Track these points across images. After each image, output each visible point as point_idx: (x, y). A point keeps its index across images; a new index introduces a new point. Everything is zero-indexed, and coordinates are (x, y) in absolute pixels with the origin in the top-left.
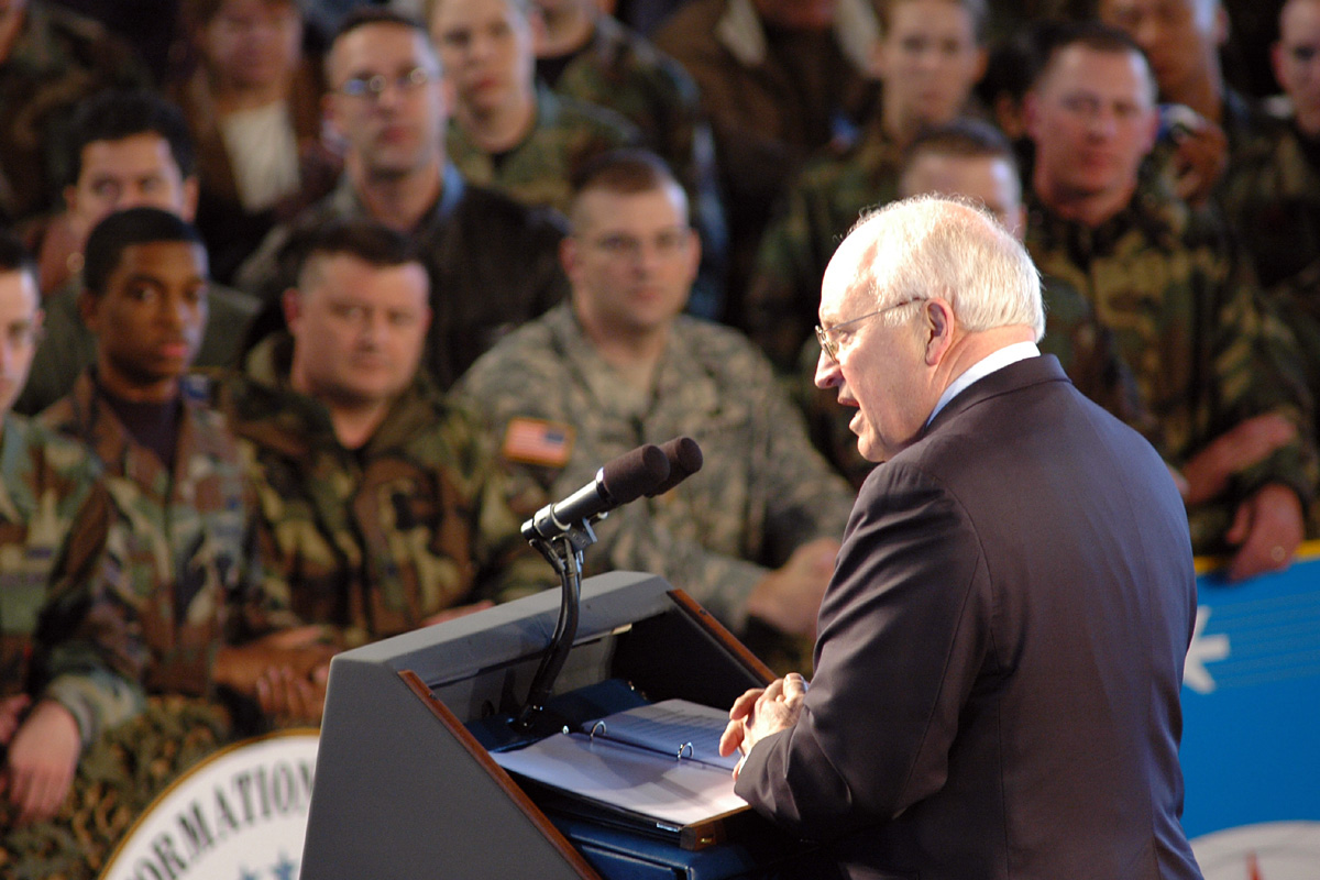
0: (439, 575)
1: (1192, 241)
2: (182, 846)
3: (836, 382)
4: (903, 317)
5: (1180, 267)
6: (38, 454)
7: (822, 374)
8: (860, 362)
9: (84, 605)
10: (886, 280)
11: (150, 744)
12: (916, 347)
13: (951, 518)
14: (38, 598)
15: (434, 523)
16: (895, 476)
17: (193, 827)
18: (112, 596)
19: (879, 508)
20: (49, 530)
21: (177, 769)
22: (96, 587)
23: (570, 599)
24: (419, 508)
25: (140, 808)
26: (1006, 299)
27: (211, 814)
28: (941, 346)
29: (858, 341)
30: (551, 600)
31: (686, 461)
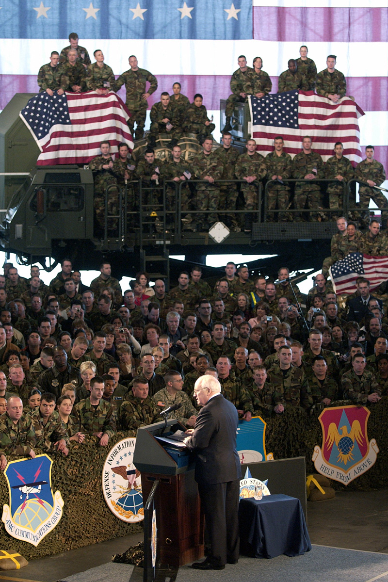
0: (151, 419)
1: (236, 381)
2: (118, 450)
3: (196, 396)
4: (205, 390)
5: (235, 384)
6: (104, 403)
7: (194, 395)
8: (199, 395)
9: (109, 421)
10: (203, 385)
11: (114, 438)
12: (206, 393)
13: (211, 414)
14: (104, 420)
15: (150, 413)
16: (204, 409)
17: (119, 448)
18: (112, 420)
19: (202, 413)
20: (105, 412)
21: (117, 441)
22: (110, 419)
23: (166, 422)
24: (148, 411)
25: (113, 446)
26: (217, 388)
27: (121, 446)
28: (209, 393)
29: (199, 392)
30: (164, 422)
31: (180, 406)
